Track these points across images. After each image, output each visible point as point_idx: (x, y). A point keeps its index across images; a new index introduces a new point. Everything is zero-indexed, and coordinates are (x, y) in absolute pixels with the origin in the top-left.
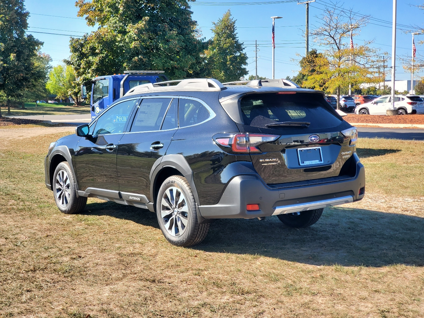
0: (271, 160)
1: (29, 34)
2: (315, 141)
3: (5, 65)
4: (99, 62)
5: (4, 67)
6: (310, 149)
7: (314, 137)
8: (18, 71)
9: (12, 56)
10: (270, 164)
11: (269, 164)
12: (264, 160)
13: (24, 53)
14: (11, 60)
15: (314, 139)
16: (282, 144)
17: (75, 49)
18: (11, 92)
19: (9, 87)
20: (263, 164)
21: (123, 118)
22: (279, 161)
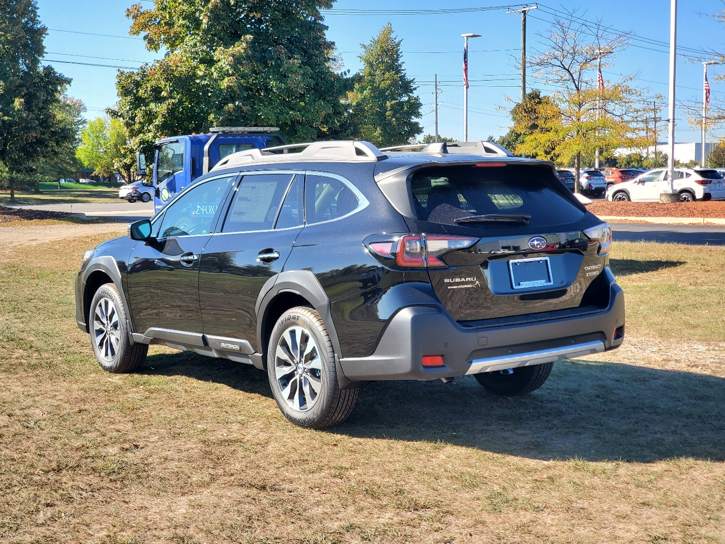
0: (463, 280)
1: (46, 65)
3: (6, 118)
4: (167, 113)
5: (3, 121)
6: (531, 262)
7: (537, 240)
8: (27, 129)
9: (18, 103)
10: (462, 286)
11: (460, 287)
12: (452, 280)
13: (39, 98)
14: (16, 109)
15: (537, 245)
16: (482, 252)
17: (126, 90)
18: (16, 165)
19: (13, 156)
20: (449, 287)
21: (208, 208)
22: (477, 282)
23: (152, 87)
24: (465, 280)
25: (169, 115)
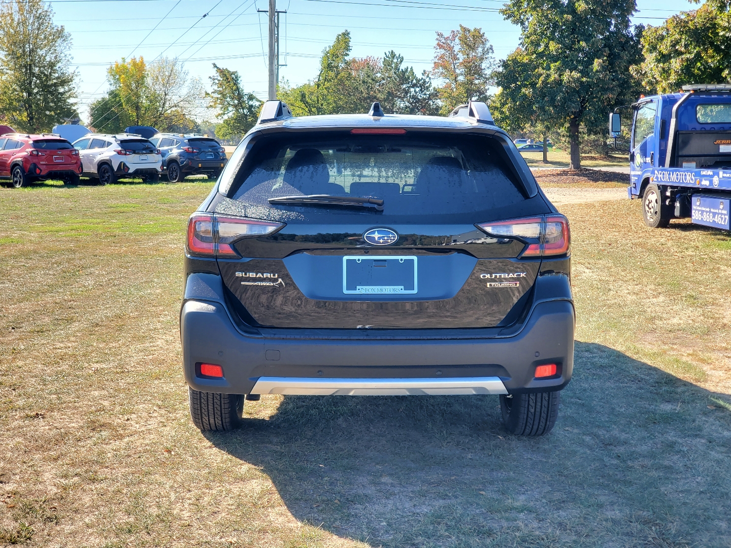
0: (259, 275)
1: (638, 24)
2: (381, 241)
3: (584, 79)
4: (682, 70)
5: (582, 82)
6: (385, 261)
7: (379, 232)
8: (605, 90)
9: (597, 64)
10: (259, 284)
11: (256, 284)
12: (246, 274)
13: (622, 58)
14: (594, 70)
15: (379, 238)
17: (652, 46)
18: (592, 126)
19: (588, 118)
20: (242, 283)
21: (664, 174)
22: (280, 280)
23: (672, 41)
24: (263, 275)
25: (682, 72)
